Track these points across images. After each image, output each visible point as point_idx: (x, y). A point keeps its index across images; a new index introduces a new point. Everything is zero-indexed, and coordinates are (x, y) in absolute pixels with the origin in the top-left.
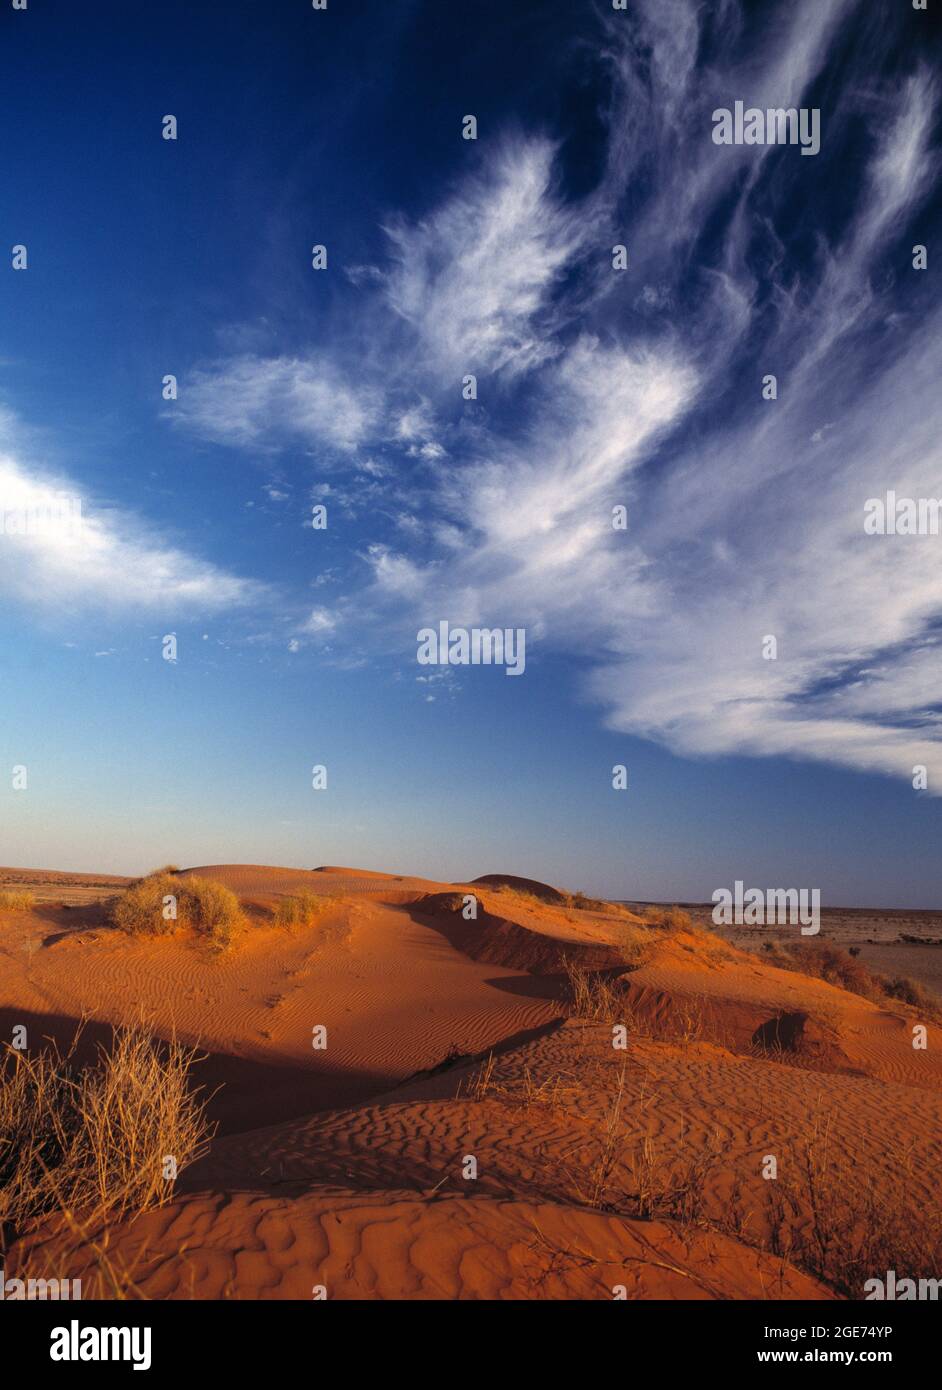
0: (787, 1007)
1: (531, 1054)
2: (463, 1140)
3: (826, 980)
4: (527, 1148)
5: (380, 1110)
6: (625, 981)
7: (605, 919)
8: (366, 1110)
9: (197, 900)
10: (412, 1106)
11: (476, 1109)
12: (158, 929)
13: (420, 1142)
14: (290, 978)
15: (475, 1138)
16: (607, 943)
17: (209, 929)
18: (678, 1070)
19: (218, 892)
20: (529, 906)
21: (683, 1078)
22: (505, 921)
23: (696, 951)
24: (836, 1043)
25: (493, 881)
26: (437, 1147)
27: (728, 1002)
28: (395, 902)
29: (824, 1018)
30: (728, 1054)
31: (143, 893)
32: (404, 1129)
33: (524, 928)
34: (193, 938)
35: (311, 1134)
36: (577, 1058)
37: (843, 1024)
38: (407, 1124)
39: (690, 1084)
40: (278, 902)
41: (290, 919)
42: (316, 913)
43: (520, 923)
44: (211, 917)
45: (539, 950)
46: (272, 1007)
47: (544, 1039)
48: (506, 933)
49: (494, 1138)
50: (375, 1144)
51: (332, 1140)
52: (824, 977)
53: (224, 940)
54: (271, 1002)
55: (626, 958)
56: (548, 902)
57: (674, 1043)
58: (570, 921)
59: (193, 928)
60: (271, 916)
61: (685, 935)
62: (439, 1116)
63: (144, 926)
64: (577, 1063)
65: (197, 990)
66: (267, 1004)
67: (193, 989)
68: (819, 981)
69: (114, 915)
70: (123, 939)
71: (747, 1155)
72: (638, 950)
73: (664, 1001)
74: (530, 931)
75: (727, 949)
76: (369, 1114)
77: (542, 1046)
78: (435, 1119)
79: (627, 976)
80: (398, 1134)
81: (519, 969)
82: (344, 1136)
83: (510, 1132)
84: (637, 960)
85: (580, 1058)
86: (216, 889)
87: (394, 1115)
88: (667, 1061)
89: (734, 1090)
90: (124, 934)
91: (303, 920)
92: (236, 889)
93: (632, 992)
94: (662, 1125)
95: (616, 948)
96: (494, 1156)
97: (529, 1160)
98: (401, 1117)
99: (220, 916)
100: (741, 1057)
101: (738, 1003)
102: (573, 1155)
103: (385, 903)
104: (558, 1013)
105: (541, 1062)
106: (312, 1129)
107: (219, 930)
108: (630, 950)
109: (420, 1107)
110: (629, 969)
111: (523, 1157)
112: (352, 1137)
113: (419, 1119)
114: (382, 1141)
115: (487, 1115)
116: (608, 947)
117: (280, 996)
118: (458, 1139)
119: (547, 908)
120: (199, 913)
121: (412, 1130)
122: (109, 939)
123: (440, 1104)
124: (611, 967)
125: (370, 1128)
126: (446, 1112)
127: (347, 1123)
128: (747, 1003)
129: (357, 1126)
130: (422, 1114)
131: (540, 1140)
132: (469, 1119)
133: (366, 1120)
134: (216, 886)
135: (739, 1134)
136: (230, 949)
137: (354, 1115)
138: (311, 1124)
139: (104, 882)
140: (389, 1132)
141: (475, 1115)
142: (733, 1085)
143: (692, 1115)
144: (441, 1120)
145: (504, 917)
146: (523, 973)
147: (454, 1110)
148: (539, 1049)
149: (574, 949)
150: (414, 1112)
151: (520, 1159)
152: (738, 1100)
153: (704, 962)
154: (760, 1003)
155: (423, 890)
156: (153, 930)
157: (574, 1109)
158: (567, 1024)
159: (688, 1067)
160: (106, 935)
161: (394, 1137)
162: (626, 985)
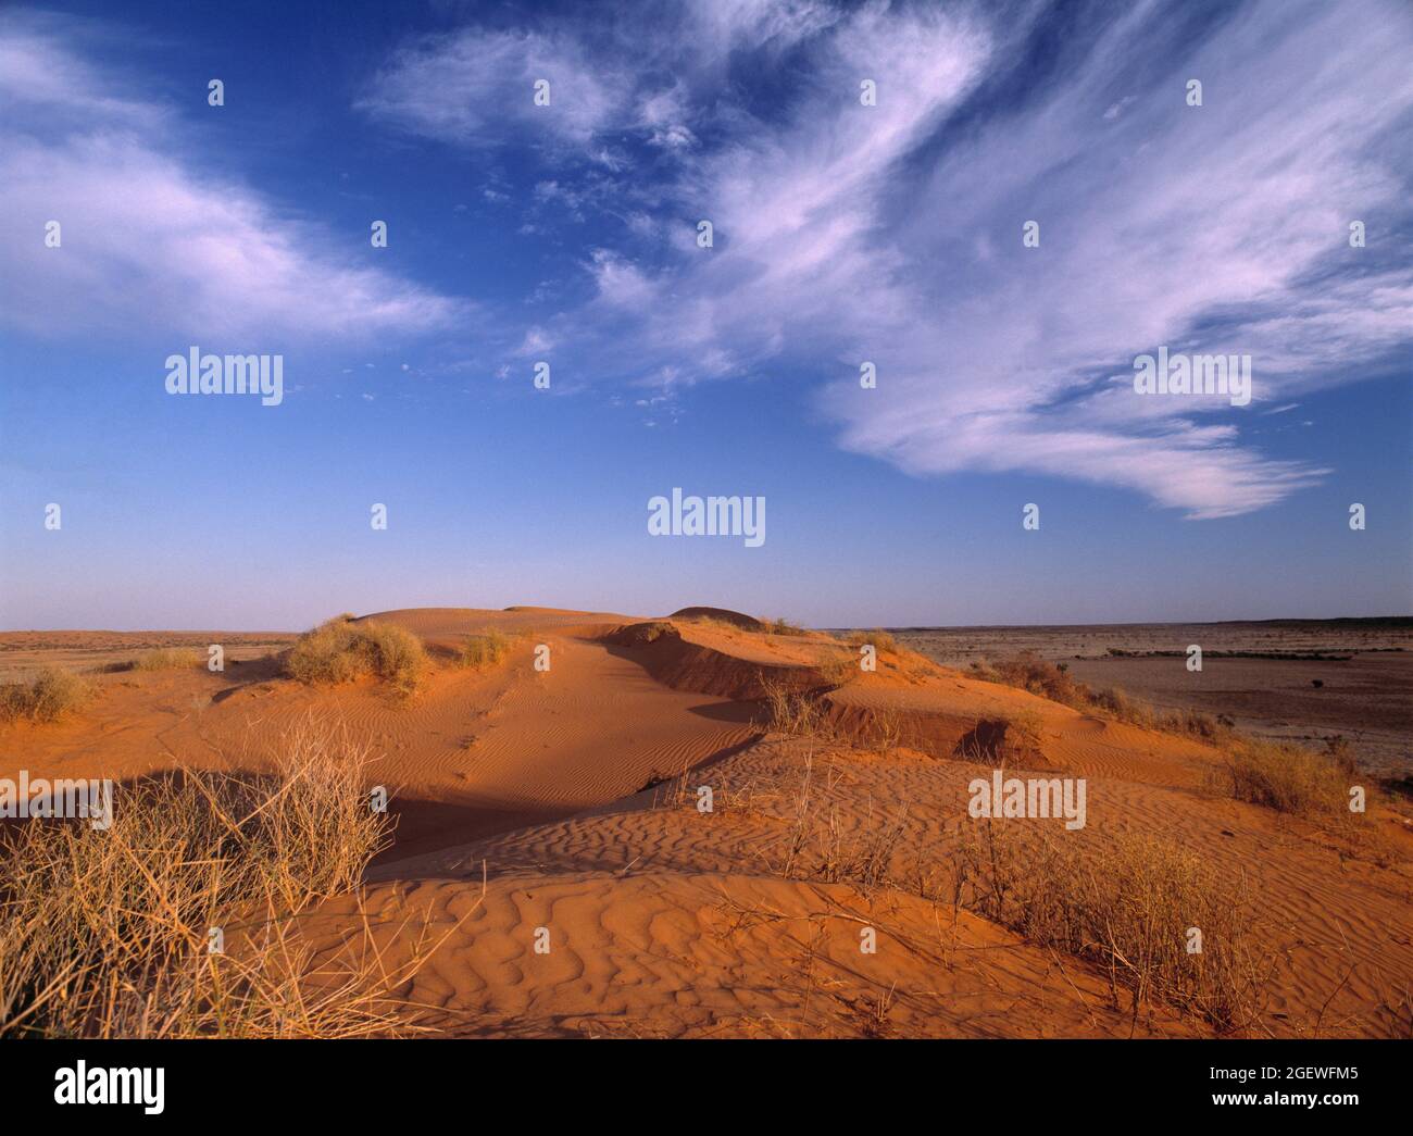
0: (988, 716)
1: (729, 768)
2: (661, 844)
3: (1029, 691)
4: (725, 848)
5: (577, 823)
6: (827, 700)
7: (808, 643)
8: (563, 824)
9: (377, 645)
10: (610, 818)
11: (674, 817)
12: (338, 677)
13: (619, 847)
14: (483, 718)
15: (672, 842)
16: (810, 665)
17: (392, 674)
18: (876, 774)
19: (398, 635)
20: (727, 633)
21: (880, 780)
22: (704, 648)
23: (898, 667)
24: (1036, 748)
25: (692, 613)
26: (634, 850)
27: (930, 715)
28: (588, 637)
29: (1025, 725)
30: (926, 758)
31: (316, 642)
32: (601, 837)
33: (723, 654)
34: (375, 685)
35: (508, 846)
36: (776, 768)
37: (1045, 729)
38: (605, 833)
39: (888, 786)
40: (463, 643)
41: (479, 659)
42: (506, 651)
43: (718, 649)
44: (393, 661)
45: (738, 675)
46: (467, 748)
47: (742, 754)
48: (704, 658)
49: (692, 841)
50: (573, 851)
51: (530, 850)
52: (1027, 687)
53: (410, 684)
54: (465, 744)
55: (828, 678)
56: (748, 630)
57: (873, 751)
58: (771, 646)
59: (375, 674)
60: (459, 657)
61: (888, 655)
62: (637, 825)
63: (321, 674)
64: (775, 773)
65: (385, 736)
66: (462, 746)
67: (381, 735)
68: (1022, 691)
69: (287, 666)
70: (301, 689)
71: (940, 841)
72: (840, 670)
73: (866, 717)
74: (729, 657)
75: (930, 666)
76: (565, 827)
77: (740, 760)
78: (633, 828)
79: (829, 695)
80: (596, 842)
81: (720, 694)
82: (541, 848)
83: (708, 834)
84: (838, 679)
85: (779, 768)
86: (396, 632)
87: (591, 827)
88: (866, 767)
89: (931, 788)
90: (301, 685)
91: (493, 659)
92: (419, 633)
93: (835, 710)
94: (859, 822)
95: (818, 669)
96: (691, 855)
97: (727, 857)
98: (599, 828)
99: (402, 659)
100: (939, 760)
101: (940, 716)
102: (769, 849)
103: (580, 639)
104: (758, 731)
105: (739, 774)
106: (509, 843)
107: (402, 674)
108: (832, 670)
109: (617, 818)
110: (830, 688)
111: (720, 854)
112: (549, 848)
113: (616, 828)
114: (577, 849)
115: (685, 821)
116: (809, 668)
117: (473, 737)
118: (655, 843)
119: (745, 635)
120: (379, 658)
121: (609, 838)
122: (284, 692)
123: (638, 815)
124: (814, 686)
125: (567, 839)
126: (644, 821)
127: (543, 837)
128: (950, 715)
129: (554, 838)
130: (620, 824)
131: (737, 840)
132: (667, 826)
133: (564, 832)
134: (395, 630)
135: (933, 825)
136: (417, 693)
137: (550, 830)
138: (508, 839)
139: (274, 640)
140: (585, 841)
141: (672, 822)
142: (929, 785)
143: (889, 812)
144: (639, 828)
145: (702, 644)
146: (724, 699)
147: (651, 819)
148: (738, 763)
149: (773, 672)
150: (612, 823)
151: (718, 856)
152: (934, 796)
153: (906, 678)
154: (962, 715)
155: (617, 622)
156: (331, 678)
157: (772, 813)
158: (765, 739)
159: (887, 772)
160: (282, 687)
161: (590, 845)
162: (828, 705)
